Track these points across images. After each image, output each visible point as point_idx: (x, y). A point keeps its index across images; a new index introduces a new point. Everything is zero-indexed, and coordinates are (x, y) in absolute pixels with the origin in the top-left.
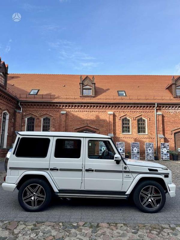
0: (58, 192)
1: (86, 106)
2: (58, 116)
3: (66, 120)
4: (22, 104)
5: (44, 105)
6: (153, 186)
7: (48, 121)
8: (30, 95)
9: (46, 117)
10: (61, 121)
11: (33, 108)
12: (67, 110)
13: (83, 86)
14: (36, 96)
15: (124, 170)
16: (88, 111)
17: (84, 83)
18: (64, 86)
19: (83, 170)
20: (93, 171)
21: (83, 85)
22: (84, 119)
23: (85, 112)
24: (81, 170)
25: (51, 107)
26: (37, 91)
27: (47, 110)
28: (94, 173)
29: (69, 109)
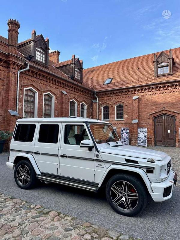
0: (41, 174)
1: (162, 87)
2: (131, 102)
3: (138, 105)
4: (98, 94)
5: (117, 93)
6: (127, 182)
7: (121, 108)
8: (104, 85)
9: (119, 104)
10: (133, 107)
11: (107, 97)
12: (140, 94)
13: (157, 65)
14: (110, 84)
15: (96, 158)
16: (165, 92)
17: (159, 61)
18: (139, 69)
19: (59, 156)
20: (66, 157)
21: (158, 63)
22: (161, 102)
23: (161, 94)
24: (57, 156)
25: (123, 94)
26: (111, 80)
27: (119, 97)
28: (68, 159)
29: (142, 93)
